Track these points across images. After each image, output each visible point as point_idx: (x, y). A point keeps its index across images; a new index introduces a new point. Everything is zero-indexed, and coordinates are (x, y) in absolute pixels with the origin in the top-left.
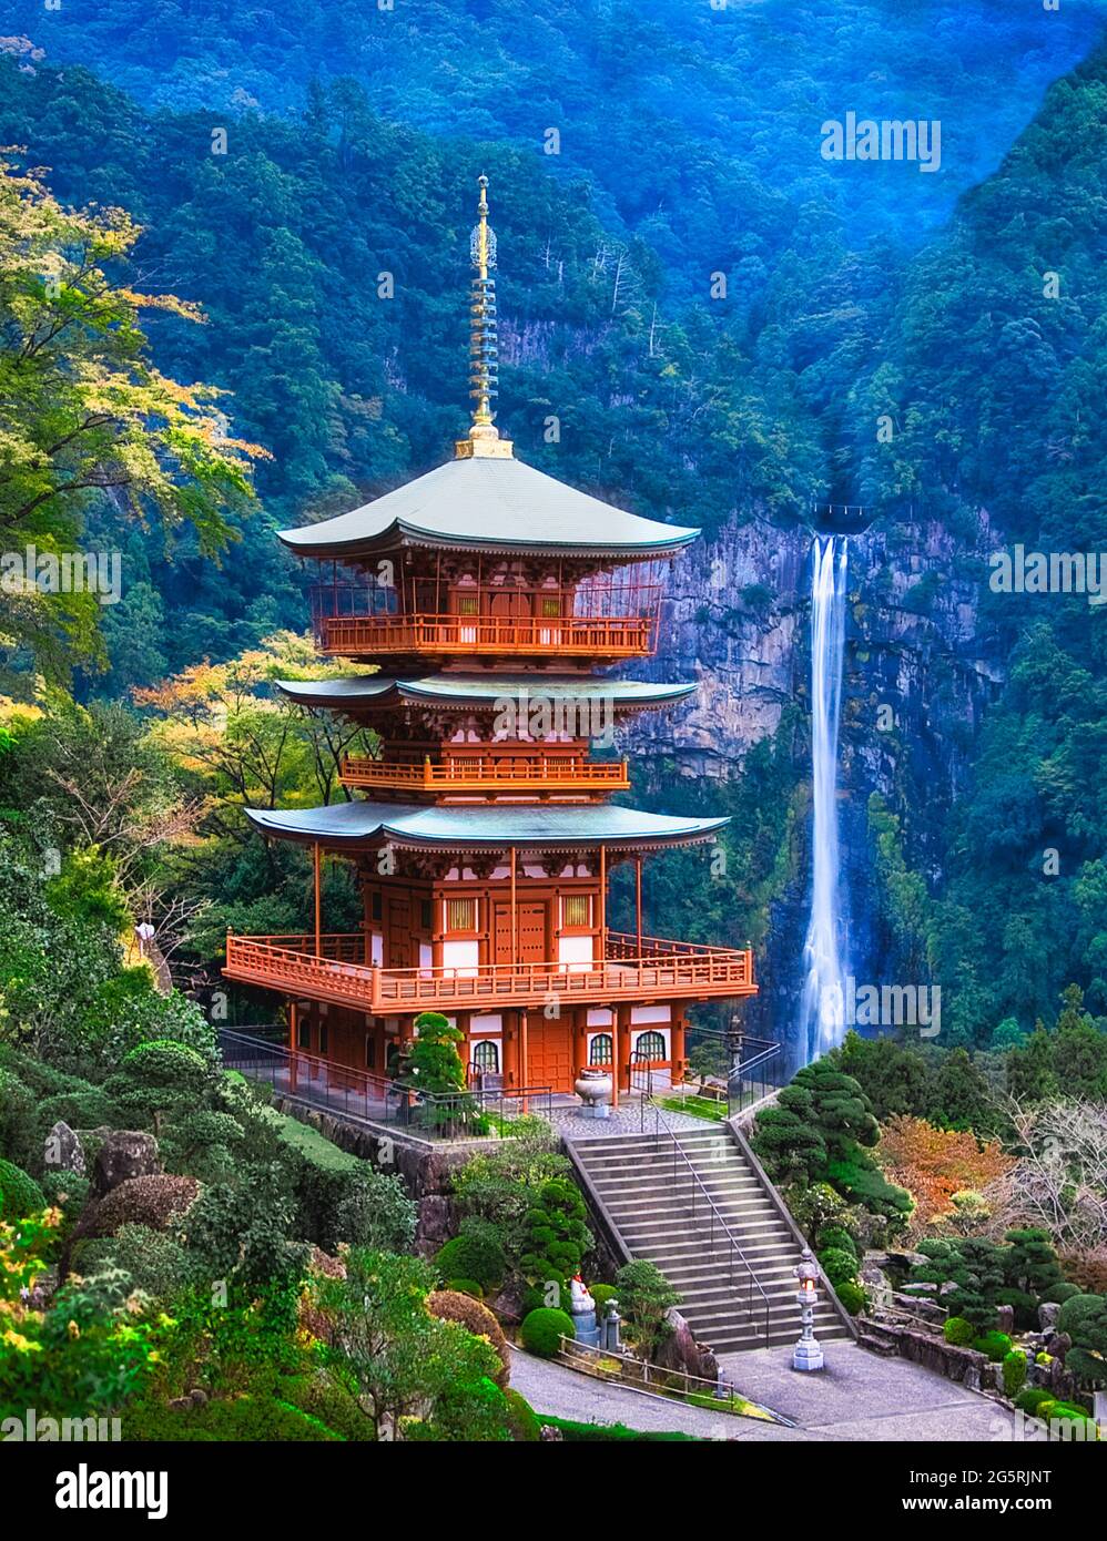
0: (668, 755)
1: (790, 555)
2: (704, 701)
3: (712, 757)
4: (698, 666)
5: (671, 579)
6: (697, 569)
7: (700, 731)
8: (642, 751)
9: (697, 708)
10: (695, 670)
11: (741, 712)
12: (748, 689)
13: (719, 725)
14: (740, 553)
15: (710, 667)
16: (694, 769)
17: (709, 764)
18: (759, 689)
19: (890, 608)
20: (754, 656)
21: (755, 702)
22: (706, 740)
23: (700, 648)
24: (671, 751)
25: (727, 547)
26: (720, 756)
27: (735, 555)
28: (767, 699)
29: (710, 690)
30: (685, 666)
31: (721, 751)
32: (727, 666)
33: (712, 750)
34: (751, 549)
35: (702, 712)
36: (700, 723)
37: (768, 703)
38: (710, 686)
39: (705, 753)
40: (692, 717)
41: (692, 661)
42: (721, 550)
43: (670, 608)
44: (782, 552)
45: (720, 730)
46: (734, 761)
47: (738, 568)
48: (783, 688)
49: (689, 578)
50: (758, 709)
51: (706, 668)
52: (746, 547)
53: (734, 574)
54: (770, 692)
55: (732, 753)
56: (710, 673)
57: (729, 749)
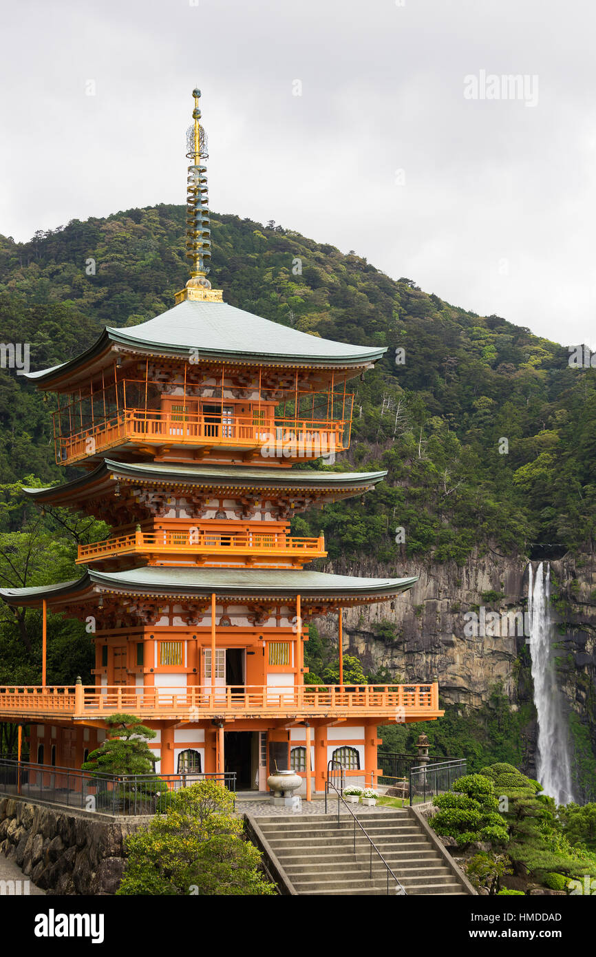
1: (512, 575)
2: (458, 659)
3: (463, 692)
4: (454, 638)
5: (435, 588)
6: (452, 582)
7: (456, 677)
9: (454, 663)
10: (452, 641)
11: (483, 665)
12: (486, 651)
13: (469, 673)
14: (480, 572)
15: (462, 639)
16: (452, 699)
17: (461, 696)
18: (493, 653)
19: (579, 604)
21: (491, 660)
22: (461, 682)
23: (455, 628)
25: (472, 569)
26: (470, 691)
27: (477, 574)
28: (499, 658)
29: (461, 653)
30: (446, 639)
31: (470, 689)
33: (465, 688)
34: (487, 569)
35: (458, 666)
36: (456, 672)
37: (501, 660)
38: (461, 650)
39: (459, 690)
40: (451, 668)
41: (450, 636)
42: (467, 572)
43: (435, 605)
44: (507, 571)
45: (469, 676)
46: (479, 695)
47: (478, 581)
48: (510, 651)
49: (447, 588)
50: (494, 664)
51: (459, 640)
52: (484, 569)
53: (477, 585)
54: (502, 654)
55: (477, 690)
56: (462, 643)
57: (475, 687)
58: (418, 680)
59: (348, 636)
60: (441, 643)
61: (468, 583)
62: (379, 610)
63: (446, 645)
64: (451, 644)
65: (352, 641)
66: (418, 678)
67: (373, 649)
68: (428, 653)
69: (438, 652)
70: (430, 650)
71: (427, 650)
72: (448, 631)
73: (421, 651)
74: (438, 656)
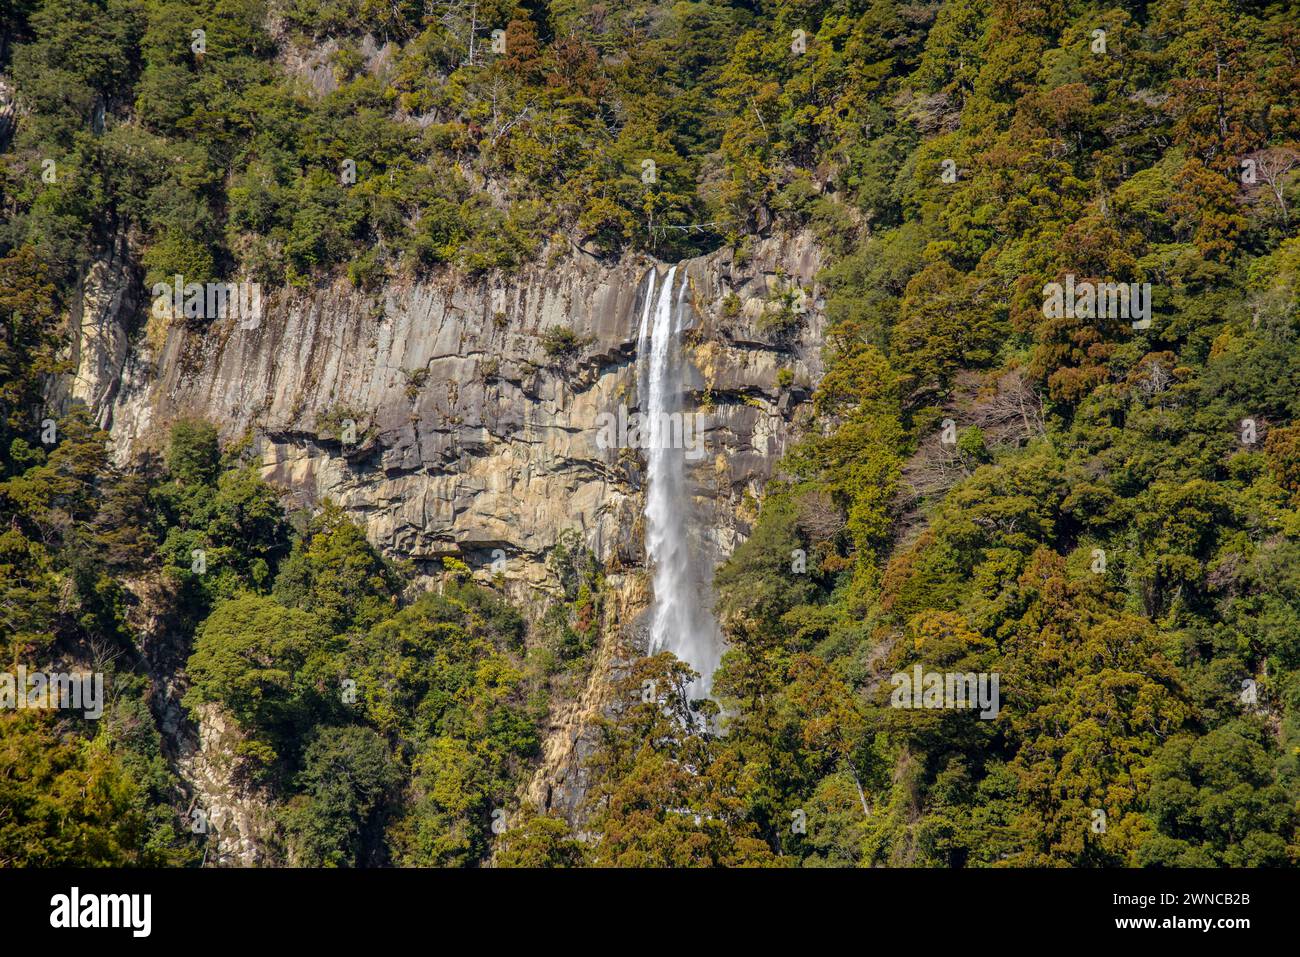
0: (451, 554)
1: (614, 294)
2: (496, 482)
3: (508, 553)
4: (485, 436)
5: (455, 333)
6: (490, 317)
7: (492, 520)
8: (416, 550)
9: (485, 490)
10: (481, 444)
11: (547, 493)
12: (555, 463)
13: (517, 511)
14: (549, 293)
15: (503, 439)
17: (506, 563)
18: (568, 461)
19: (739, 345)
20: (560, 421)
21: (562, 480)
22: (498, 530)
23: (486, 415)
24: (454, 547)
25: (533, 287)
26: (521, 551)
27: (541, 298)
28: (582, 475)
29: (503, 468)
30: (469, 438)
31: (520, 543)
32: (525, 434)
33: (508, 543)
34: (563, 290)
35: (492, 497)
36: (491, 509)
37: (584, 480)
38: (503, 462)
40: (479, 502)
41: (476, 432)
42: (524, 292)
43: (450, 367)
44: (604, 289)
45: (519, 517)
46: (539, 557)
47: (544, 312)
48: (602, 456)
49: (478, 330)
50: (570, 489)
51: (498, 440)
52: (557, 287)
53: (538, 320)
54: (585, 467)
55: (533, 545)
56: (504, 446)
57: (530, 541)
58: (413, 530)
59: (273, 446)
60: (459, 449)
61: (522, 318)
62: (338, 386)
63: (473, 452)
64: (480, 451)
65: (282, 458)
67: (321, 469)
68: (432, 472)
69: (452, 469)
70: (435, 465)
71: (430, 466)
72: (472, 420)
73: (418, 468)
74: (454, 477)
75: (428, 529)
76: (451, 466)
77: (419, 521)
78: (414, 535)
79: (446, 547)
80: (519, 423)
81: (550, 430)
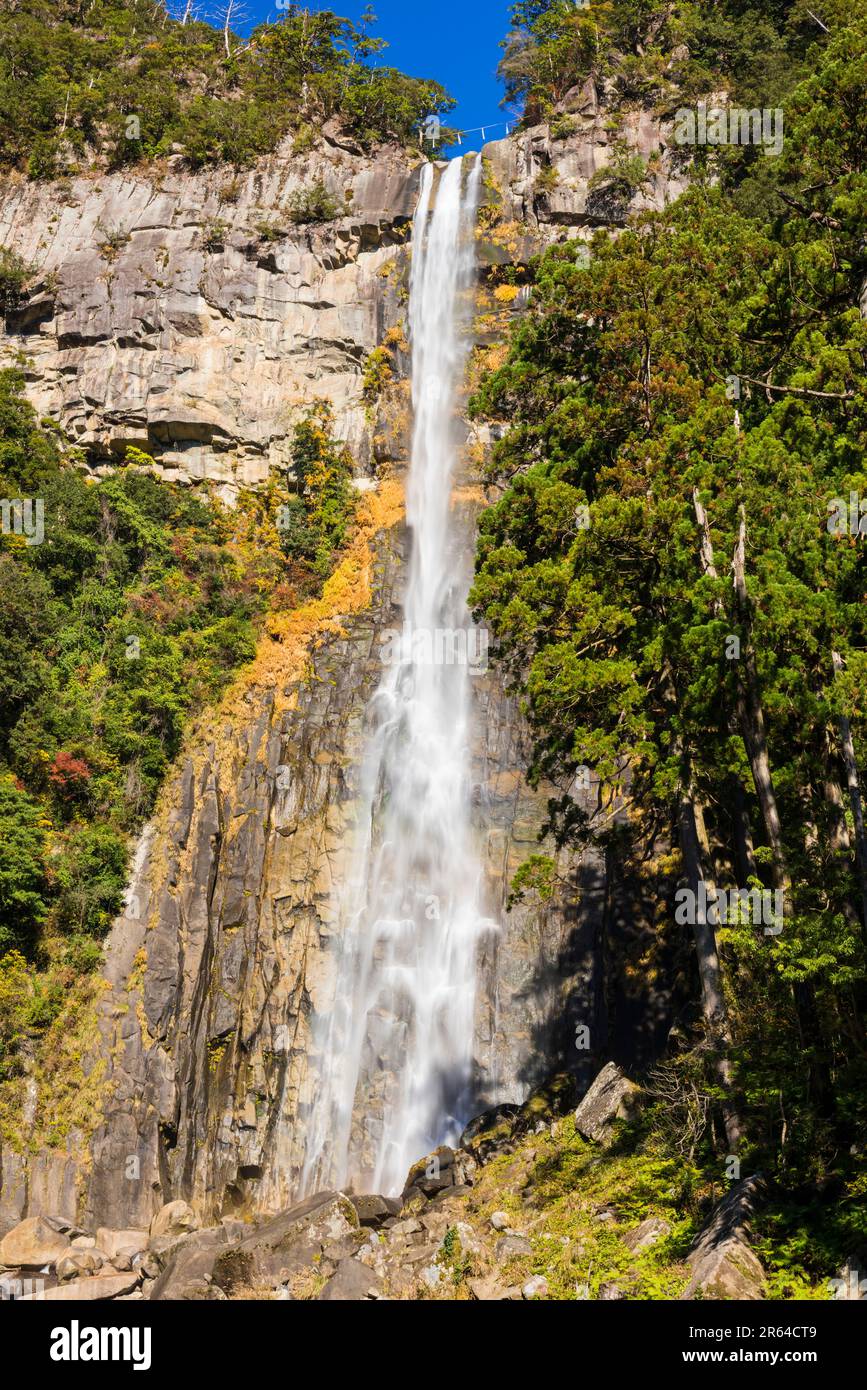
0: (136, 442)
1: (381, 178)
2: (211, 360)
3: (220, 449)
4: (200, 306)
6: (214, 197)
7: (200, 404)
8: (88, 436)
9: (194, 370)
10: (195, 316)
11: (279, 378)
12: (293, 344)
13: (236, 395)
14: (293, 177)
15: (224, 312)
16: (185, 469)
17: (211, 462)
18: (312, 346)
20: (305, 296)
21: (301, 365)
22: (206, 414)
23: (205, 281)
24: (142, 434)
26: (239, 441)
28: (328, 363)
29: (221, 347)
30: (180, 308)
31: (237, 432)
32: (256, 309)
33: (221, 432)
35: (204, 376)
36: (200, 391)
37: (332, 371)
38: (221, 340)
39: (208, 437)
40: (185, 382)
41: (191, 300)
42: (259, 177)
43: (160, 237)
44: (366, 174)
45: (237, 402)
46: (259, 450)
47: (285, 192)
48: (360, 339)
49: (198, 206)
50: (311, 376)
51: (217, 313)
52: (304, 172)
53: (279, 199)
54: (335, 351)
55: (256, 433)
56: (224, 321)
57: (253, 428)
58: (88, 408)
60: (164, 319)
61: (257, 197)
63: (181, 327)
64: (190, 326)
66: (90, 401)
68: (123, 343)
69: (151, 341)
70: (130, 333)
71: (121, 334)
72: (187, 287)
73: (104, 337)
74: (152, 353)
75: (110, 406)
76: (151, 339)
77: (97, 396)
78: (89, 414)
79: (131, 433)
80: (248, 293)
81: (290, 307)
